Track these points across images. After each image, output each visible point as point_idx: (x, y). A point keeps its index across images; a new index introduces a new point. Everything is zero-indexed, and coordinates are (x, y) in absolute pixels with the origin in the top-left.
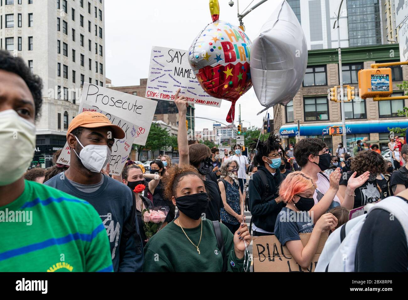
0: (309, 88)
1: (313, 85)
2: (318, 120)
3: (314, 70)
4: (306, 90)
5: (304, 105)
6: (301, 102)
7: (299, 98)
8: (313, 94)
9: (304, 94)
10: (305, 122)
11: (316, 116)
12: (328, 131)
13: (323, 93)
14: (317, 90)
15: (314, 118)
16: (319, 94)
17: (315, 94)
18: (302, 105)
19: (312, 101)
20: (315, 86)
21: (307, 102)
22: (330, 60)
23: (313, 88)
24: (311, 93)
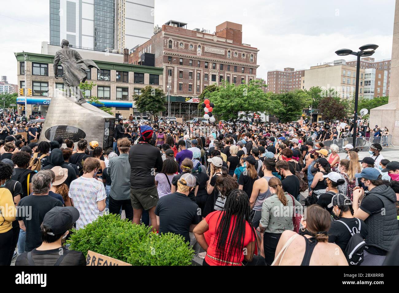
0: (36, 76)
1: (40, 74)
2: (42, 95)
3: (40, 66)
4: (34, 77)
5: (33, 86)
6: (30, 84)
7: (30, 82)
8: (39, 80)
9: (33, 80)
10: (33, 96)
11: (41, 93)
12: (47, 102)
13: (45, 80)
14: (41, 78)
15: (39, 94)
16: (43, 80)
17: (40, 80)
18: (31, 86)
19: (39, 84)
20: (40, 75)
21: (35, 84)
22: (51, 62)
23: (39, 76)
24: (37, 79)
